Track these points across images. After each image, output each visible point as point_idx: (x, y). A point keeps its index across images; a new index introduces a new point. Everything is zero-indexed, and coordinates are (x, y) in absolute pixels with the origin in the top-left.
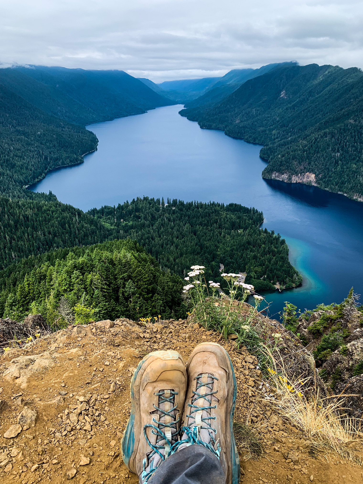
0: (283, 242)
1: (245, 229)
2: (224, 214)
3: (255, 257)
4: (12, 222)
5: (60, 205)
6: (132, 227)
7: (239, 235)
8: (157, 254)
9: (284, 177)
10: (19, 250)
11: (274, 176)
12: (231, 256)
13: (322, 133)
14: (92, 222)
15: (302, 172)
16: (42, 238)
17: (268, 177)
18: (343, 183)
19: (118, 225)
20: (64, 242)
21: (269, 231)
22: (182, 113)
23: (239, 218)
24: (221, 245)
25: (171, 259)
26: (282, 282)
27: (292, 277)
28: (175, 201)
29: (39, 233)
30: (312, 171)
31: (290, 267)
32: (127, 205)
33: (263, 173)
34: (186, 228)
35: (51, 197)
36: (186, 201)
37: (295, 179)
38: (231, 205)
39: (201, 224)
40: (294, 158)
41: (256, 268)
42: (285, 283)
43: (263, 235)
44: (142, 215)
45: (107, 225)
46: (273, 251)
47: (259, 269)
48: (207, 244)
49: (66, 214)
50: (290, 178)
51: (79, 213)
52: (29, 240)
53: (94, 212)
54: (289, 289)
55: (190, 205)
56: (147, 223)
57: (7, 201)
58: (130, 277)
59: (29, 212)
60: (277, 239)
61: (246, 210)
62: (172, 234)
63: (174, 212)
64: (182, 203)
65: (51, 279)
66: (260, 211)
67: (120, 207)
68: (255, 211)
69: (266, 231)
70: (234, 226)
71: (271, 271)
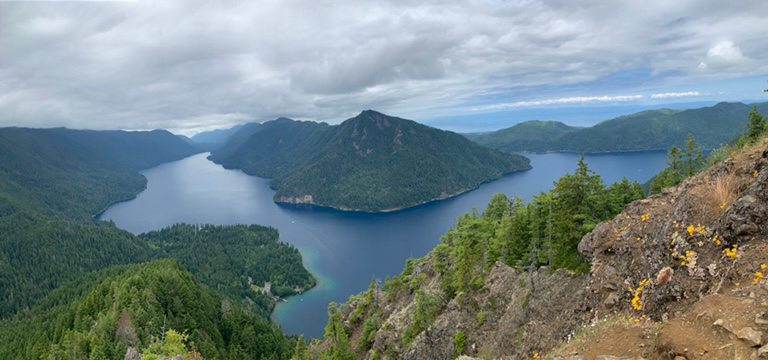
0: (296, 251)
1: (266, 244)
2: (247, 233)
3: (276, 268)
4: (82, 244)
5: (119, 230)
6: (173, 248)
7: (262, 250)
8: (194, 272)
9: (290, 200)
10: (85, 266)
11: (283, 199)
12: (257, 269)
13: (311, 166)
14: (141, 244)
15: (303, 195)
16: (103, 256)
17: (278, 201)
18: (331, 199)
19: (161, 246)
20: (120, 260)
21: (285, 243)
22: (209, 158)
23: (260, 235)
24: (247, 260)
25: (207, 275)
26: (302, 285)
27: (307, 279)
28: (207, 226)
29: (101, 252)
30: (309, 193)
31: (306, 271)
32: (168, 230)
33: (274, 198)
34: (218, 247)
35: (111, 224)
36: (216, 225)
37: (298, 201)
38: (253, 226)
39: (230, 243)
40: (295, 185)
41: (279, 277)
42: (303, 285)
43: (281, 247)
44: (180, 237)
45: (153, 247)
46: (290, 260)
47: (280, 277)
48: (236, 260)
49: (123, 238)
50: (294, 200)
51: (131, 236)
52: (93, 258)
53: (143, 235)
54: (307, 289)
55: (220, 227)
56: (185, 244)
57: (79, 227)
58: (177, 294)
59: (95, 236)
60: (291, 249)
61: (265, 229)
62: (206, 253)
63: (207, 234)
64: (213, 227)
65: (113, 293)
66: (275, 228)
67: (163, 230)
68: (272, 229)
69: (282, 244)
70: (257, 243)
71: (291, 277)
